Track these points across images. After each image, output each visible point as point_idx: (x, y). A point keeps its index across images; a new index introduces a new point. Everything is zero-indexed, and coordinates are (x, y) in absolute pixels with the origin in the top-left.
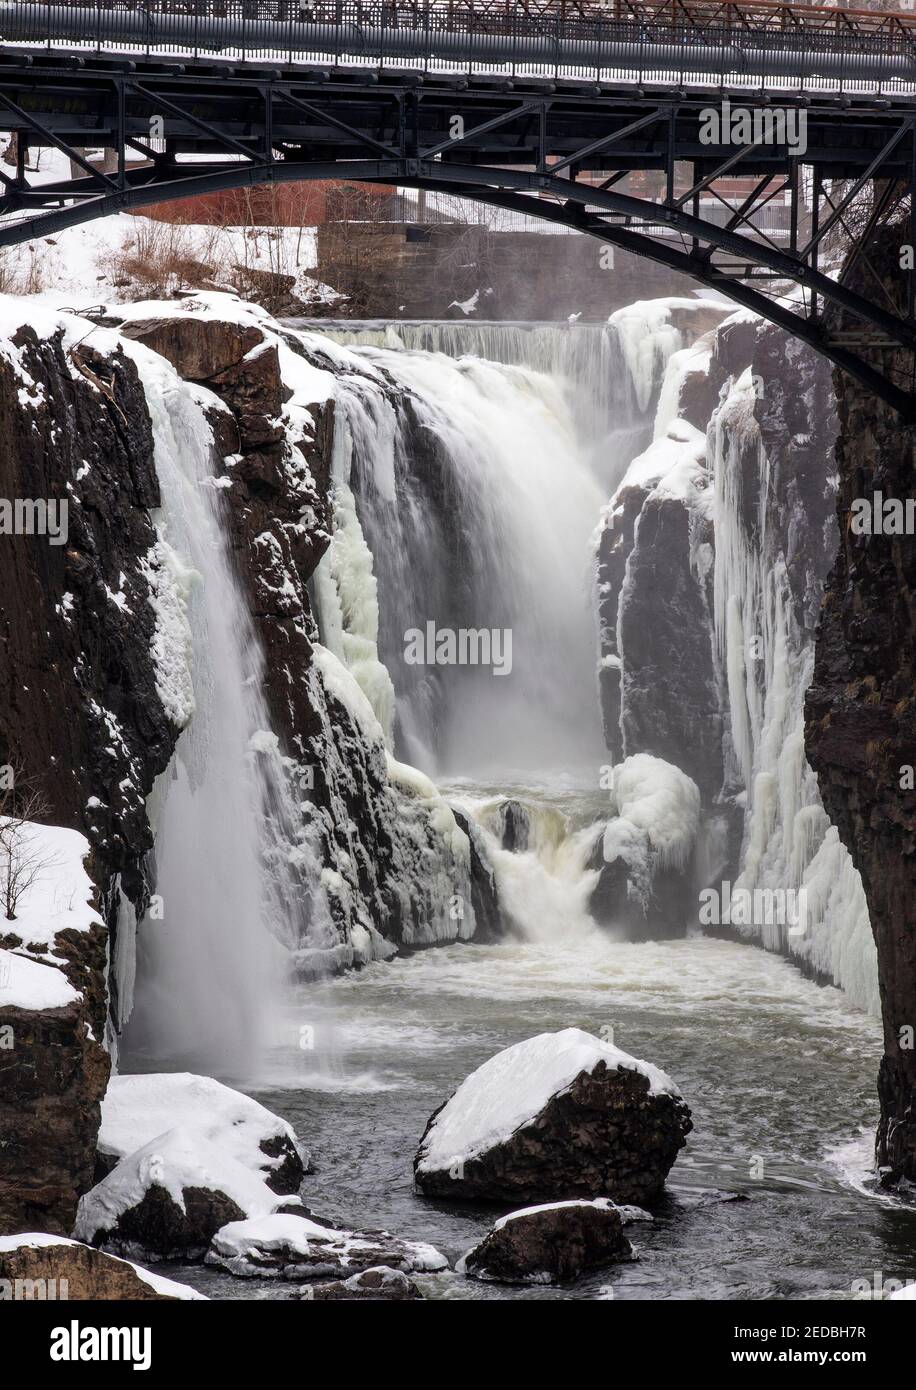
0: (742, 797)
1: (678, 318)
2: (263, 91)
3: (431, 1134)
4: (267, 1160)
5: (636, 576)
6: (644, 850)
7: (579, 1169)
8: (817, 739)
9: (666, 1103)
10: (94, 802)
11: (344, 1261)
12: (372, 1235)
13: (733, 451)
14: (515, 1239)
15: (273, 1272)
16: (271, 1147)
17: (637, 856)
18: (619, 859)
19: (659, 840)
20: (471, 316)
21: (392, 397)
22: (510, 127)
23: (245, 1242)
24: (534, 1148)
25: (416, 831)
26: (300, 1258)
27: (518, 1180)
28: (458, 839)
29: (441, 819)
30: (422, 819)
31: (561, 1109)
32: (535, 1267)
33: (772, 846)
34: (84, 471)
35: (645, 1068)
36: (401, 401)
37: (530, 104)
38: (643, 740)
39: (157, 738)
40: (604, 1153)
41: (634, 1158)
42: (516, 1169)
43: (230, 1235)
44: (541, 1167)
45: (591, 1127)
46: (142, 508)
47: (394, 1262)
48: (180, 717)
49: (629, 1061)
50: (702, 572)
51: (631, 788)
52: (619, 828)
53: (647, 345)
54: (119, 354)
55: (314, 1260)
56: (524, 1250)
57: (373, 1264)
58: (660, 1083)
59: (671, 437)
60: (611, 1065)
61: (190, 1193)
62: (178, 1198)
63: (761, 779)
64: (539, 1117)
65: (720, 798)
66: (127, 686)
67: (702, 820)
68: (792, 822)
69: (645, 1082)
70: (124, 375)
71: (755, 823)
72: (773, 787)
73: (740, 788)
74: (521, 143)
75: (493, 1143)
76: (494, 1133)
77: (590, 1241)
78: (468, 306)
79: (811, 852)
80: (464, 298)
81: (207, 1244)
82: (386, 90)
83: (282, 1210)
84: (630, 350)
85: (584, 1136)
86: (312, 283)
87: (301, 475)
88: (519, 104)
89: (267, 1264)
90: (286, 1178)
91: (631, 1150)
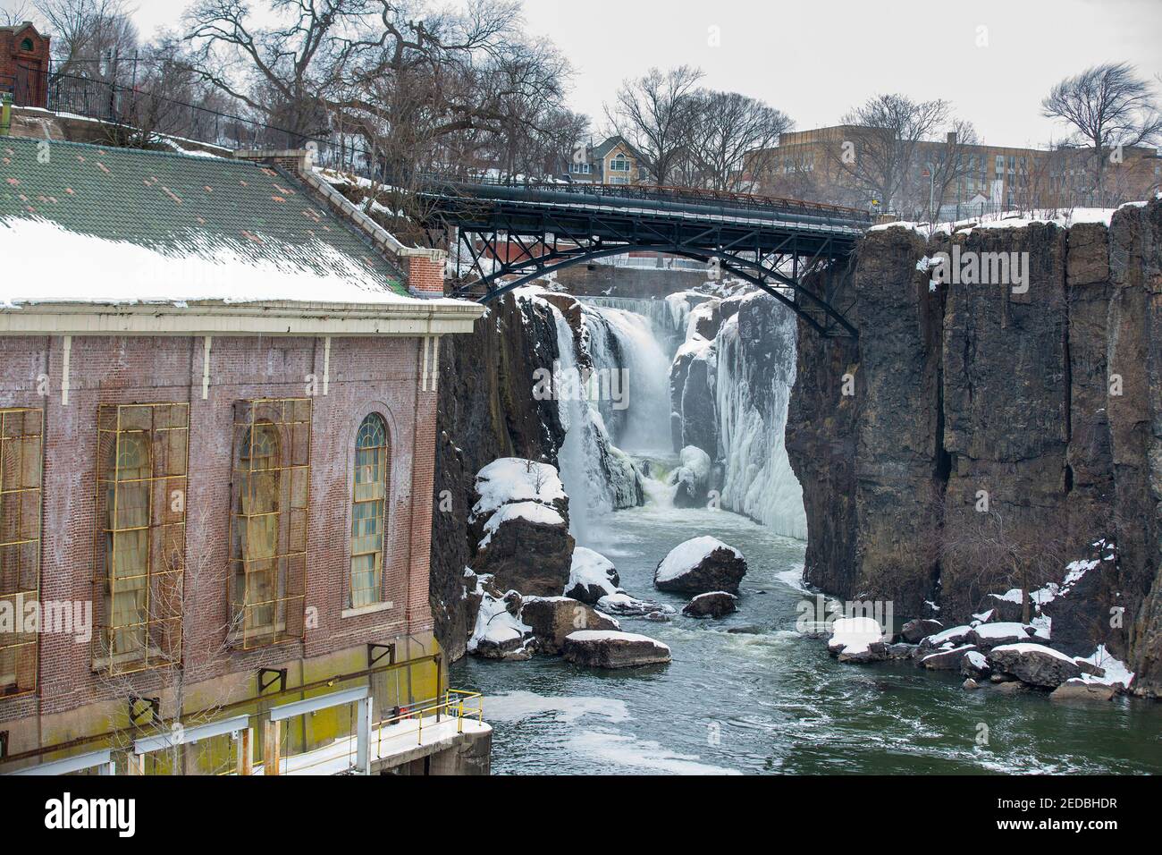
0: (724, 461)
1: (688, 299)
2: (634, 222)
3: (659, 570)
4: (609, 576)
5: (688, 385)
6: (692, 478)
7: (712, 581)
8: (790, 441)
9: (740, 561)
10: (543, 456)
11: (643, 610)
12: (650, 601)
13: (726, 344)
14: (701, 604)
15: (619, 612)
16: (610, 572)
17: (691, 480)
18: (684, 480)
19: (698, 475)
20: (609, 296)
21: (602, 323)
22: (708, 236)
23: (610, 603)
24: (698, 575)
25: (618, 469)
26: (628, 608)
27: (692, 585)
28: (631, 473)
29: (626, 466)
30: (620, 465)
31: (707, 562)
32: (707, 613)
33: (737, 478)
34: (538, 346)
35: (733, 549)
36: (605, 323)
37: (715, 228)
38: (690, 440)
39: (560, 436)
40: (720, 577)
41: (730, 579)
42: (691, 581)
43: (603, 600)
44: (699, 581)
45: (717, 568)
46: (554, 358)
47: (660, 610)
48: (566, 429)
49: (729, 548)
50: (711, 385)
51: (688, 457)
52: (684, 470)
53: (678, 307)
54: (547, 307)
55: (633, 609)
56: (703, 607)
57: (653, 610)
58: (738, 555)
59: (694, 339)
60: (723, 548)
61: (590, 586)
62: (586, 588)
63: (734, 455)
64: (700, 565)
65: (716, 461)
66: (551, 418)
67: (711, 469)
68: (745, 469)
69: (734, 554)
70: (550, 313)
71: (731, 470)
72: (738, 457)
73: (723, 458)
74: (711, 241)
75: (684, 573)
76: (684, 570)
77: (723, 605)
78: (608, 292)
79: (752, 480)
80: (607, 290)
81: (596, 603)
82: (671, 222)
83: (617, 593)
84: (673, 309)
85: (714, 571)
86: (555, 283)
87: (585, 348)
88: (711, 228)
89: (618, 610)
90: (615, 582)
91: (729, 576)
